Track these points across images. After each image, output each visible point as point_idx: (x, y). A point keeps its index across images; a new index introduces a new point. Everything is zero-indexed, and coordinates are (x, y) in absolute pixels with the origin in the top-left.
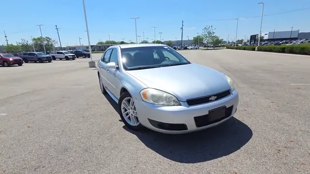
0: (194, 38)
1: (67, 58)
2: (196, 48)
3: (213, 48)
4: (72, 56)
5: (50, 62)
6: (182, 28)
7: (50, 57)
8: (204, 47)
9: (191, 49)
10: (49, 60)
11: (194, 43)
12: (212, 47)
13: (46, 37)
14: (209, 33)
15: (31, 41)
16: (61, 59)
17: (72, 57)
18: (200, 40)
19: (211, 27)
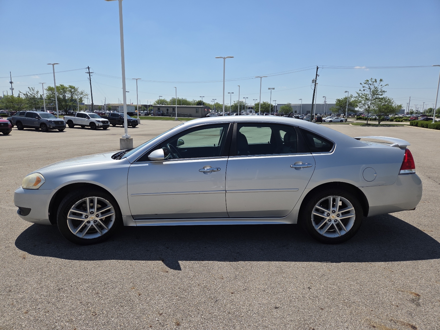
0: (339, 100)
1: (93, 126)
2: (342, 121)
3: (377, 123)
4: (103, 122)
5: (61, 130)
6: (315, 81)
7: (62, 122)
8: (358, 119)
9: (331, 121)
10: (60, 127)
11: (337, 111)
12: (375, 119)
13: (71, 87)
14: (375, 93)
15: (45, 92)
16: (83, 127)
17: (101, 124)
18: (350, 104)
19: (378, 81)
